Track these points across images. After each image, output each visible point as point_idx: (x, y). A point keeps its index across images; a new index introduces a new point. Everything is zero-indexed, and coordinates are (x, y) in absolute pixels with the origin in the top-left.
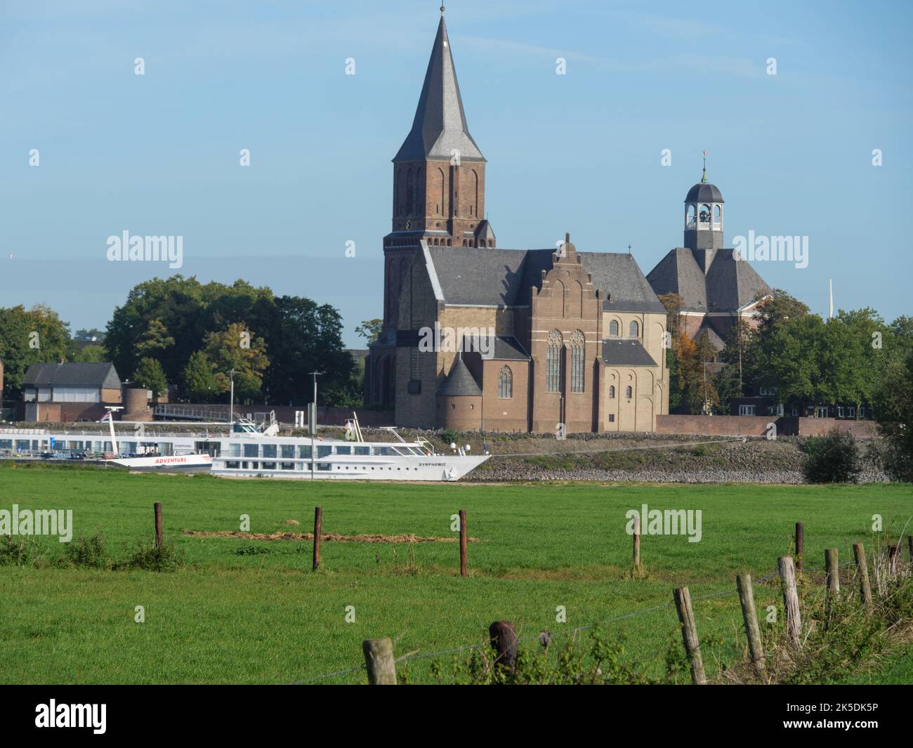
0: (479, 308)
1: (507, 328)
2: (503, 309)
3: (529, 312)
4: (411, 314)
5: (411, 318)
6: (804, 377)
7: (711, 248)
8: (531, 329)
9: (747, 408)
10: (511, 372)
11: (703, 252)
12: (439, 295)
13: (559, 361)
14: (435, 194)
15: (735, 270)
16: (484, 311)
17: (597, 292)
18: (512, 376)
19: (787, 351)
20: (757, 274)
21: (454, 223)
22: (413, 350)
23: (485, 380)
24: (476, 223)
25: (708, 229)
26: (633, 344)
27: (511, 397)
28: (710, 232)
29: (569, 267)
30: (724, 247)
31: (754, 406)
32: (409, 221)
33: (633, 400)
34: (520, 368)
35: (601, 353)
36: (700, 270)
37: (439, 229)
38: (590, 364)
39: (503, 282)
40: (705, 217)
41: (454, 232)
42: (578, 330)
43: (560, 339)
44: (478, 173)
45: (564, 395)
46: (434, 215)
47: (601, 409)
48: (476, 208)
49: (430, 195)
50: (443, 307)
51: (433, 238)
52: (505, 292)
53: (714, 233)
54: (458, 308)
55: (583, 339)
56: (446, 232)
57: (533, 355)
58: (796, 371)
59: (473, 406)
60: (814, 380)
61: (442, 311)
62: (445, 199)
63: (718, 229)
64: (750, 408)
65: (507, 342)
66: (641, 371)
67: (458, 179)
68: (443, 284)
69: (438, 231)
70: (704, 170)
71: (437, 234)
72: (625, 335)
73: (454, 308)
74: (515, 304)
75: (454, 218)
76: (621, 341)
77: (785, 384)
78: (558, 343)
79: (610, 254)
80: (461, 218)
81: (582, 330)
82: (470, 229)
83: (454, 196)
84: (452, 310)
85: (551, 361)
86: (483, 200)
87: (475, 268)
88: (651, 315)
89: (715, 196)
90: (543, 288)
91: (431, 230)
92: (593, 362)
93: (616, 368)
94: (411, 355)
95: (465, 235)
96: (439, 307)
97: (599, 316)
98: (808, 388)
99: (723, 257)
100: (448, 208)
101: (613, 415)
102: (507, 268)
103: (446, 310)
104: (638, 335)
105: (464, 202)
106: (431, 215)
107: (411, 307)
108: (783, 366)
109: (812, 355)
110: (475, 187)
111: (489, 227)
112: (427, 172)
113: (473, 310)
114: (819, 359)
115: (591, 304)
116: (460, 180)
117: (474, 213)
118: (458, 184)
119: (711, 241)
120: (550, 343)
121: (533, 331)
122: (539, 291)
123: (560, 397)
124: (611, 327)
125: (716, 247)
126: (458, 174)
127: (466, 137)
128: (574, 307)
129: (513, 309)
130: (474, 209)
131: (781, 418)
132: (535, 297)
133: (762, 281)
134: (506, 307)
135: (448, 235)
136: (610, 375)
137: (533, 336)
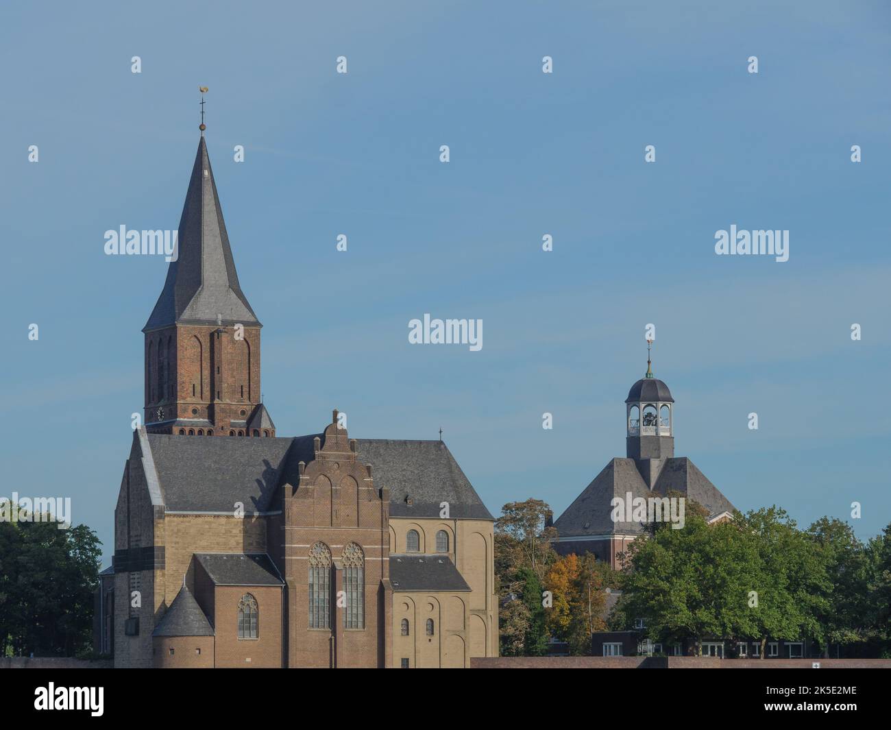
0: (215, 516)
1: (258, 543)
2: (253, 516)
3: (282, 520)
4: (129, 527)
5: (129, 533)
6: (678, 599)
7: (659, 457)
8: (283, 542)
9: (612, 647)
10: (256, 603)
11: (647, 462)
12: (157, 499)
13: (326, 587)
14: (190, 370)
15: (686, 482)
16: (223, 520)
17: (381, 491)
18: (257, 607)
19: (656, 568)
20: (714, 488)
21: (217, 409)
22: (132, 577)
23: (218, 614)
24: (249, 409)
25: (654, 434)
26: (440, 561)
27: (258, 637)
28: (657, 438)
29: (339, 456)
30: (676, 456)
31: (621, 643)
32: (161, 408)
33: (436, 638)
34: (268, 597)
35: (387, 574)
36: (645, 485)
37: (196, 417)
38: (372, 589)
39: (258, 481)
40: (650, 420)
41: (216, 421)
42: (353, 543)
43: (328, 555)
44: (250, 344)
45: (334, 632)
46: (189, 399)
47: (388, 649)
48: (249, 387)
49: (182, 371)
50: (162, 516)
51: (187, 429)
52: (258, 494)
53: (661, 439)
54: (184, 516)
55: (361, 556)
56: (206, 420)
57: (287, 578)
58: (665, 593)
59: (199, 649)
60: (693, 605)
61: (161, 521)
62: (204, 377)
63: (667, 434)
64: (616, 646)
65: (255, 561)
66: (447, 598)
67: (220, 350)
68: (164, 483)
69: (196, 420)
70: (649, 362)
71: (193, 424)
72: (430, 549)
73: (179, 516)
74: (269, 510)
75: (216, 401)
76: (423, 558)
77: (654, 613)
78: (325, 562)
79: (412, 442)
80: (226, 401)
81: (358, 542)
82: (241, 417)
83: (216, 373)
84: (175, 519)
85: (316, 588)
86: (259, 377)
87: (215, 462)
88: (466, 523)
89: (661, 394)
90: (301, 487)
91: (185, 419)
92: (377, 587)
93: (410, 595)
94: (129, 581)
95: (232, 425)
96: (156, 516)
97: (383, 524)
98: (684, 617)
99: (672, 467)
100: (208, 389)
101: (408, 659)
102: (266, 463)
103: (167, 519)
104: (448, 550)
105: (230, 380)
106: (184, 398)
107: (128, 516)
108: (652, 588)
109: (689, 571)
110: (247, 361)
111: (264, 413)
112: (178, 342)
113: (206, 519)
114: (700, 578)
115: (372, 508)
116: (224, 352)
117: (246, 395)
118: (221, 355)
119: (658, 449)
120: (314, 562)
121: (286, 546)
122: (294, 491)
123: (330, 635)
124: (409, 538)
125: (664, 457)
126: (220, 343)
127: (233, 295)
128: (346, 510)
129: (265, 517)
130: (246, 389)
131: (647, 658)
132: (288, 499)
133: (721, 495)
134: (256, 514)
135: (209, 424)
136: (399, 604)
137: (287, 552)
